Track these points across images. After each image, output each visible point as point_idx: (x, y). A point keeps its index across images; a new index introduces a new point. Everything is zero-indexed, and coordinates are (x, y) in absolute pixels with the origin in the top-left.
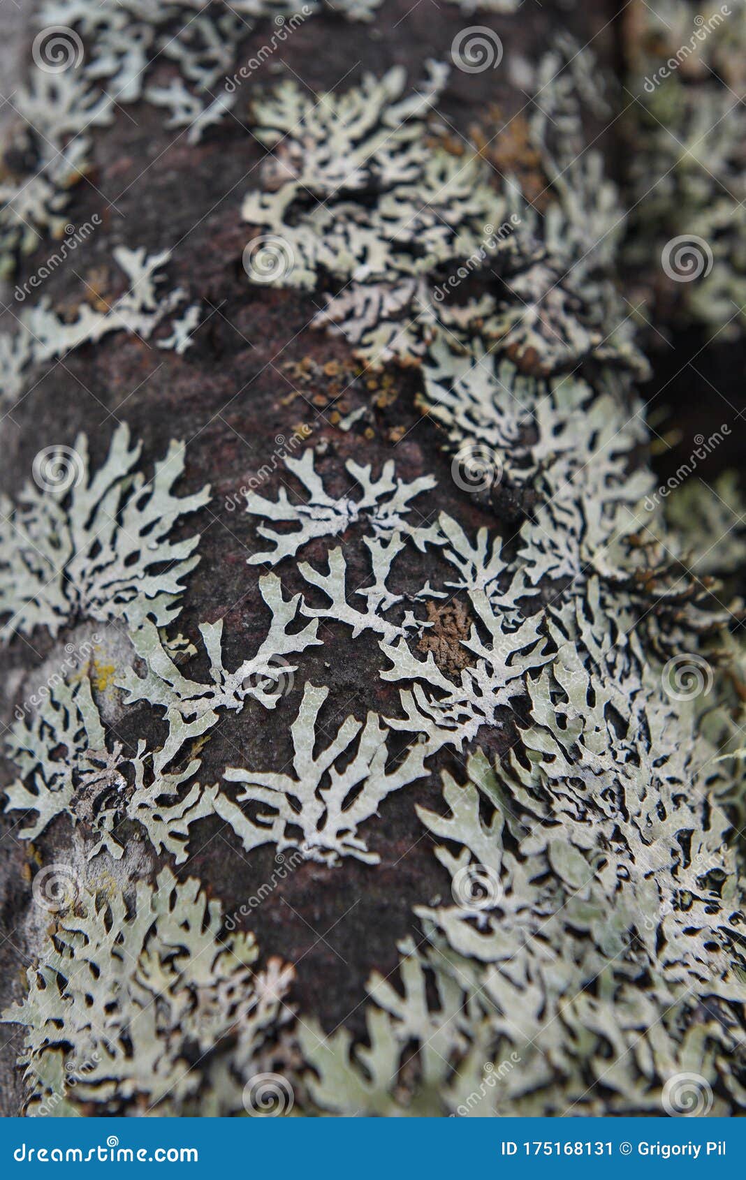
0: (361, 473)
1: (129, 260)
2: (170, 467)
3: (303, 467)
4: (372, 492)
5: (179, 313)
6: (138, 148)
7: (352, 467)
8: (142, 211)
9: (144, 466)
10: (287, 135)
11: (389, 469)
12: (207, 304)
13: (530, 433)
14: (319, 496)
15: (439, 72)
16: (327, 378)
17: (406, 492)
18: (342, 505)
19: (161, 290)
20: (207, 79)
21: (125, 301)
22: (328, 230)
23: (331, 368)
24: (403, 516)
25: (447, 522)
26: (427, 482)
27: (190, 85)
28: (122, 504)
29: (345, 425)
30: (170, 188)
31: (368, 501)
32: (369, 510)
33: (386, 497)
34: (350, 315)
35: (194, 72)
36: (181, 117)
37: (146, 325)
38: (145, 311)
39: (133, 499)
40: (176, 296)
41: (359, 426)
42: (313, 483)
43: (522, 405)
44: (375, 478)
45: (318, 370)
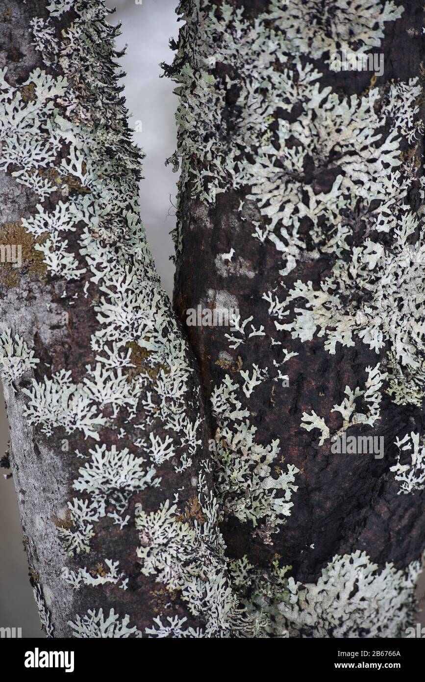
0: (170, 619)
1: (109, 562)
2: (126, 620)
3: (157, 620)
4: (173, 624)
5: (124, 579)
6: (106, 528)
7: (168, 618)
8: (110, 547)
9: (120, 619)
10: (144, 526)
11: (176, 617)
12: (130, 576)
13: (205, 594)
14: (162, 628)
15: (176, 495)
16: (161, 595)
17: (181, 622)
18: (167, 629)
19: (118, 572)
20: (122, 510)
21: (109, 574)
22: (157, 554)
23: (161, 592)
24: (180, 629)
25: (191, 629)
26: (185, 619)
27: (118, 512)
28: (115, 629)
29: (166, 607)
30: (116, 541)
31: (173, 627)
32: (173, 629)
33: (177, 624)
34: (164, 577)
35: (119, 508)
36: (117, 522)
37: (115, 581)
38: (114, 577)
39: (117, 628)
40: (122, 574)
41: (169, 607)
42: (160, 624)
43: (203, 587)
44: (173, 621)
45: (158, 593)
